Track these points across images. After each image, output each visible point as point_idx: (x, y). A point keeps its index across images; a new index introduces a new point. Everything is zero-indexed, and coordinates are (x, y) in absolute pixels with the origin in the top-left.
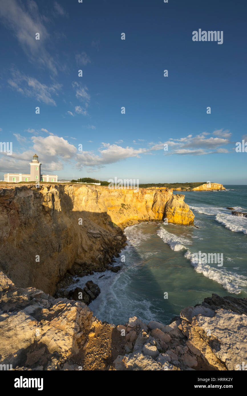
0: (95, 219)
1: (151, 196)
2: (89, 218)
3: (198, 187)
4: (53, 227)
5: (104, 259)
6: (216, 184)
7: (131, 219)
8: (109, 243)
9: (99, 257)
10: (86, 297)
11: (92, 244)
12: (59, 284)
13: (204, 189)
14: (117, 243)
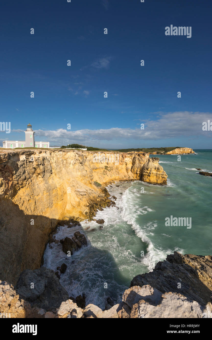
0: (82, 180)
1: (131, 159)
2: (77, 179)
3: (172, 151)
4: (44, 187)
5: (90, 213)
6: (187, 148)
7: (113, 179)
8: (94, 199)
9: (85, 211)
10: (74, 245)
11: (79, 201)
12: (51, 234)
13: (177, 153)
14: (101, 199)
